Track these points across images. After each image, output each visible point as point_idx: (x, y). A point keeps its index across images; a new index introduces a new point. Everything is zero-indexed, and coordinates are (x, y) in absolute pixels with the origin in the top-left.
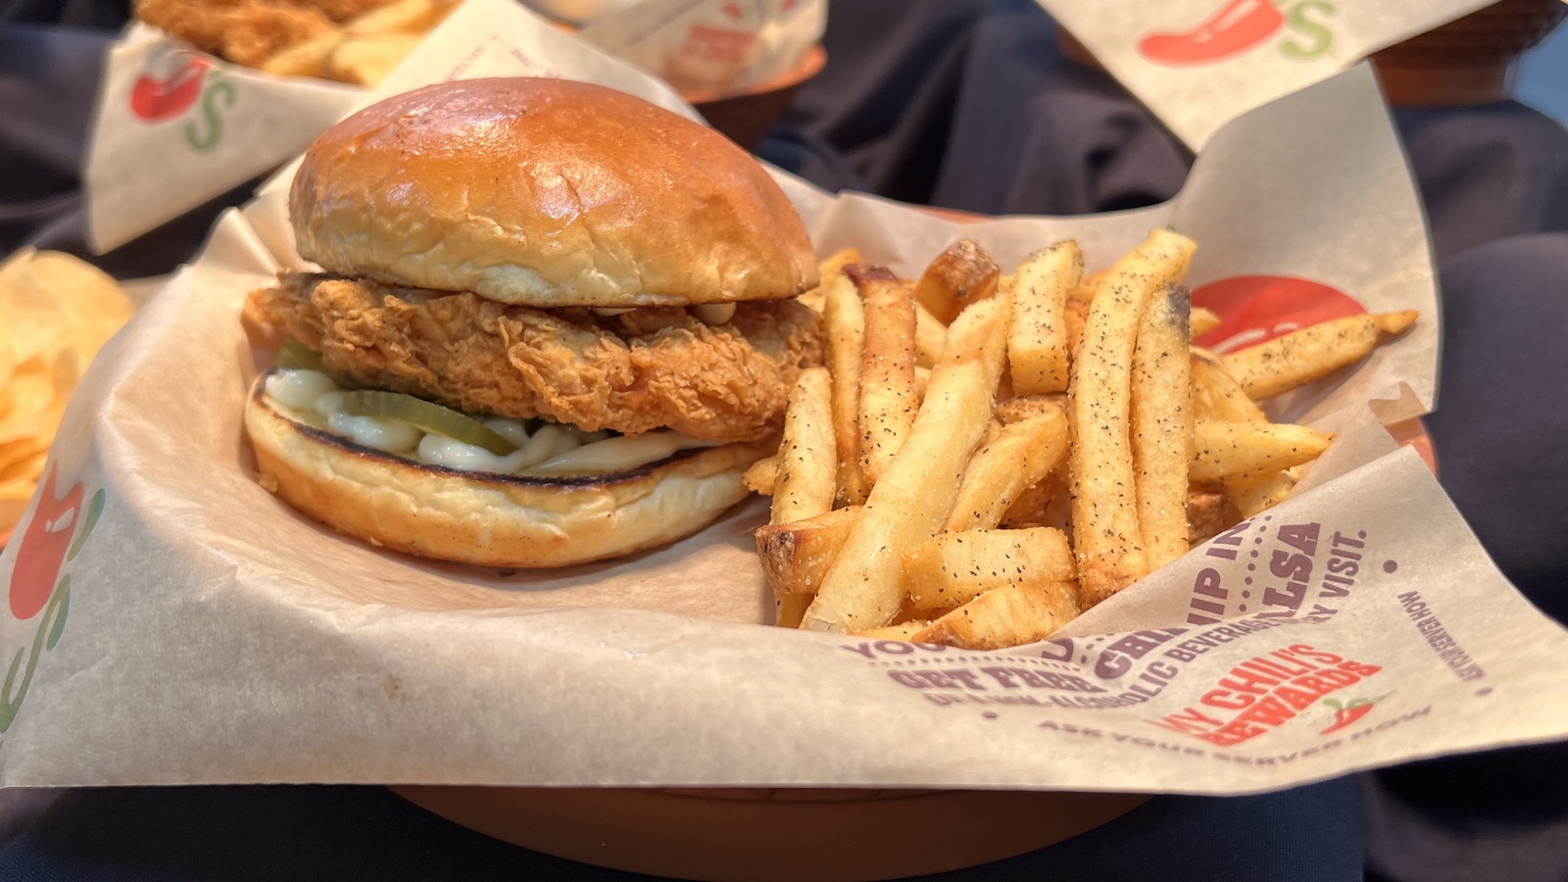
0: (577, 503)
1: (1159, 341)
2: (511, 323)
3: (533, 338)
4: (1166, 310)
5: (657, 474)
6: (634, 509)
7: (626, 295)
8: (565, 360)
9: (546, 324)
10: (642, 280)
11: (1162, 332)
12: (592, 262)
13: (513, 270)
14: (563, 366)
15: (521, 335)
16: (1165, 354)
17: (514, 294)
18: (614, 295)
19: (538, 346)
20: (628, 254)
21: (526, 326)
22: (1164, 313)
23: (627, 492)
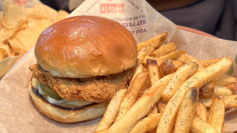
0: (68, 113)
1: (186, 102)
2: (55, 80)
3: (58, 83)
4: (190, 95)
5: (87, 108)
6: (81, 115)
7: (75, 77)
8: (64, 88)
9: (61, 81)
10: (79, 74)
11: (187, 100)
12: (68, 71)
13: (54, 71)
14: (63, 89)
15: (56, 82)
16: (186, 105)
17: (54, 75)
18: (73, 76)
19: (59, 85)
20: (75, 69)
21: (57, 81)
22: (189, 95)
23: (79, 112)
